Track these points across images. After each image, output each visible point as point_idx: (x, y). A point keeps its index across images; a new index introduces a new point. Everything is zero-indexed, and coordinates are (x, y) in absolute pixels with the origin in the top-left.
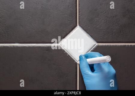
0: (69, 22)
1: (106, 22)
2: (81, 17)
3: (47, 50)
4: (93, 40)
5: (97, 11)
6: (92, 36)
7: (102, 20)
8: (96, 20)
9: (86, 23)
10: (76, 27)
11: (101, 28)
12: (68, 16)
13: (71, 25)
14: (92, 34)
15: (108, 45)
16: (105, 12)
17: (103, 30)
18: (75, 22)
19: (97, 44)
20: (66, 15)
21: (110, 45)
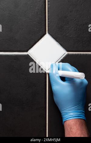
0: (38, 29)
1: (76, 30)
2: (51, 24)
3: (15, 59)
4: (63, 49)
5: (67, 19)
6: (62, 45)
7: (73, 28)
8: (66, 27)
9: (55, 31)
10: (46, 35)
11: (71, 36)
12: (37, 23)
13: (40, 32)
14: (62, 43)
15: (78, 54)
16: (75, 20)
17: (73, 38)
18: (44, 30)
19: (67, 53)
20: (35, 22)
21: (80, 54)
